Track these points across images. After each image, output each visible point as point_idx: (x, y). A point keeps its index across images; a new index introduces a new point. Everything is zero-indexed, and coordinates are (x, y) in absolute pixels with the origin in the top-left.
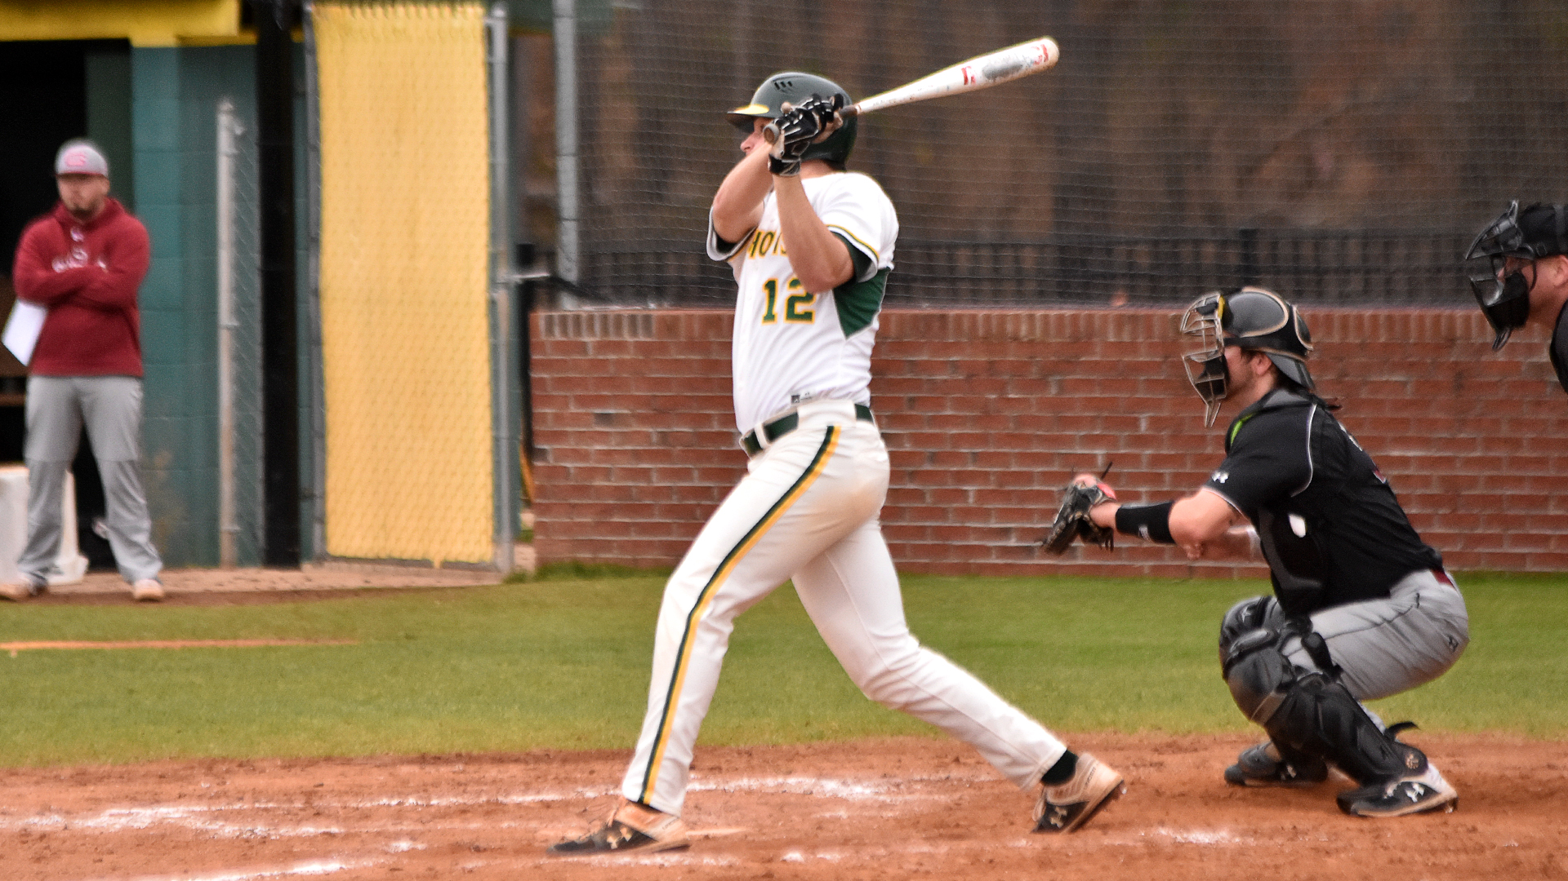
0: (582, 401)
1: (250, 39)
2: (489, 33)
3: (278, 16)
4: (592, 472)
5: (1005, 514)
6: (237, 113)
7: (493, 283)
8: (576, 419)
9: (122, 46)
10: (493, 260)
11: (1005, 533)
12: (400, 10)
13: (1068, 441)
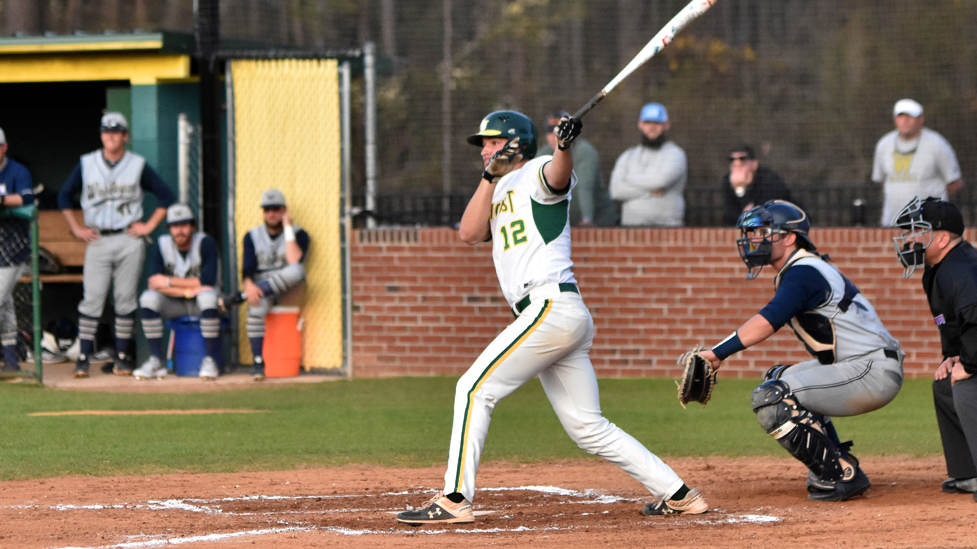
0: (379, 279)
1: (196, 79)
2: (340, 76)
3: (211, 66)
4: (385, 319)
5: (612, 341)
6: (190, 120)
7: (342, 214)
8: (376, 289)
9: (125, 84)
10: (342, 202)
11: (613, 352)
12: (287, 63)
13: (648, 301)
